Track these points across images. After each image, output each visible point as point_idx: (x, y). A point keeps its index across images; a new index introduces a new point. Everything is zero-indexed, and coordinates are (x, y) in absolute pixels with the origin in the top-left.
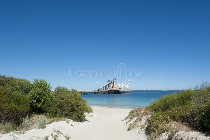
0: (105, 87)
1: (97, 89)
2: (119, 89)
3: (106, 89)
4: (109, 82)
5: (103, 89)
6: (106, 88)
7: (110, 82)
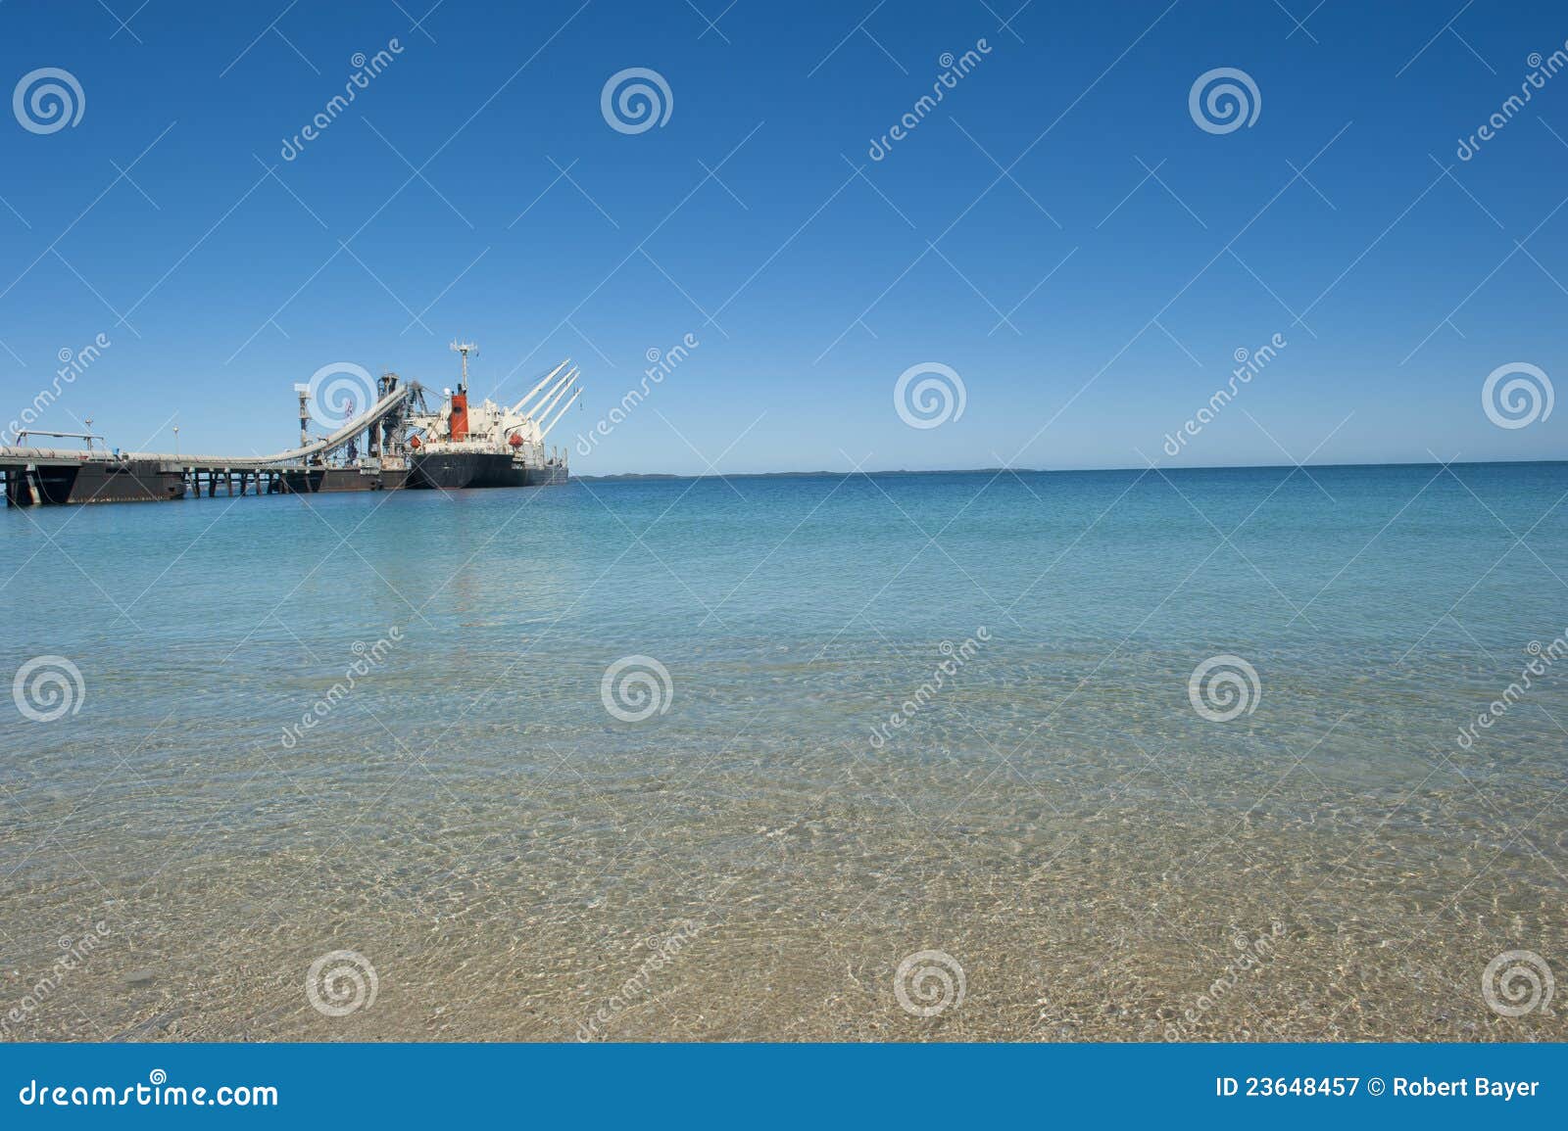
0: (366, 436)
1: (304, 451)
2: (510, 451)
3: (374, 455)
4: (392, 388)
5: (353, 452)
6: (373, 439)
7: (400, 388)
